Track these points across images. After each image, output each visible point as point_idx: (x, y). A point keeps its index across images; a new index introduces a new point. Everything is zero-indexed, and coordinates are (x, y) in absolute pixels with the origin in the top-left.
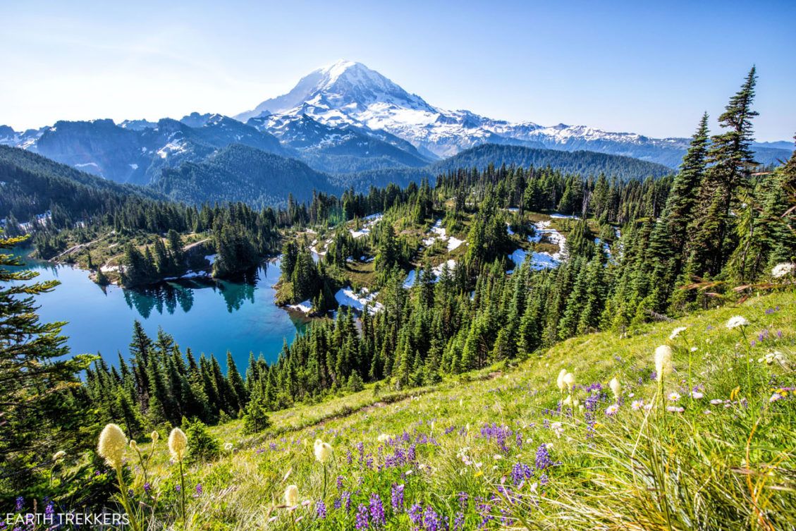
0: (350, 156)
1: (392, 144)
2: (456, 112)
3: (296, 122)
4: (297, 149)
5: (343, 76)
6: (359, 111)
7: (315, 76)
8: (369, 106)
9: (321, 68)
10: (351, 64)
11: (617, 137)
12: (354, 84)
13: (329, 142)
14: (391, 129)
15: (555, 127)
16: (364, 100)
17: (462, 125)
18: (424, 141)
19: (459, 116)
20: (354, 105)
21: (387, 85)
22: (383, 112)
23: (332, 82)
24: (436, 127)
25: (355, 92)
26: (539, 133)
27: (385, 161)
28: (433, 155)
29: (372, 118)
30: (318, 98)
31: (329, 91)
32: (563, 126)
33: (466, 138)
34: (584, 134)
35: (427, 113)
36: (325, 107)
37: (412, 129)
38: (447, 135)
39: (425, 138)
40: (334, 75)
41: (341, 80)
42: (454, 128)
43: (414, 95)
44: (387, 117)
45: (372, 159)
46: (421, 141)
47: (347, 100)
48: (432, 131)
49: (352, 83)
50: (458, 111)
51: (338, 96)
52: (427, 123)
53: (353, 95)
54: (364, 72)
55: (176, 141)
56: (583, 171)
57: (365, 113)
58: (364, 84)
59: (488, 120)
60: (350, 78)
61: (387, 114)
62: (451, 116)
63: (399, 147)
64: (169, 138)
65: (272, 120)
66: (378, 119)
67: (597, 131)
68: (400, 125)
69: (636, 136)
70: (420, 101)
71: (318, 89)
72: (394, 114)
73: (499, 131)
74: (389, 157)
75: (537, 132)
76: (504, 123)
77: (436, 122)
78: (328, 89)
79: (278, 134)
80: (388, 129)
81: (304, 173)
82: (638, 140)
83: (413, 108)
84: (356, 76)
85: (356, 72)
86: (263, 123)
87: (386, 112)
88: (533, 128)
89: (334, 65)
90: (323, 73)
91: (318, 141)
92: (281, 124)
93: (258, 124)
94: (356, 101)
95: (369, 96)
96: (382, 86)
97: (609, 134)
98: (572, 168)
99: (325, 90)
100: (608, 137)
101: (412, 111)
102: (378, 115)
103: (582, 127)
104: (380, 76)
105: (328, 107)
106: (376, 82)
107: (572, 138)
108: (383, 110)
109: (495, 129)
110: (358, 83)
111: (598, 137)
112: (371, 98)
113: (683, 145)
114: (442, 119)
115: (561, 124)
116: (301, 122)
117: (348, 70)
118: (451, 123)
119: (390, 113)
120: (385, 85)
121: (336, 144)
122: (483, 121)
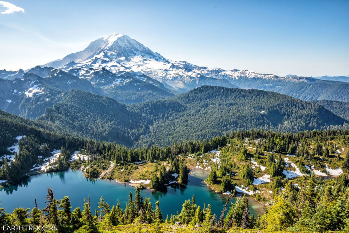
0: (131, 91)
1: (150, 82)
2: (179, 62)
3: (98, 72)
4: (100, 87)
5: (116, 42)
6: (126, 61)
7: (100, 41)
8: (131, 59)
9: (103, 37)
10: (120, 35)
11: (264, 76)
12: (123, 47)
13: (118, 83)
14: (145, 72)
15: (232, 71)
16: (129, 56)
17: (184, 70)
18: (164, 78)
19: (181, 65)
20: (123, 58)
21: (141, 47)
22: (140, 62)
23: (110, 45)
24: (170, 71)
25: (123, 51)
26: (224, 74)
27: (150, 94)
28: (170, 87)
29: (134, 66)
30: (102, 54)
31: (108, 50)
32: (236, 70)
33: (188, 77)
34: (247, 74)
35: (165, 63)
36: (107, 59)
37: (157, 72)
38: (177, 76)
39: (165, 77)
40: (111, 41)
41: (115, 45)
42: (180, 72)
43: (156, 53)
44: (143, 65)
45: (143, 93)
46: (163, 79)
47: (119, 55)
48: (168, 73)
49: (122, 46)
50: (180, 61)
51: (114, 53)
52: (165, 69)
53: (123, 53)
54: (128, 40)
55: (35, 86)
56: (254, 100)
57: (129, 63)
58: (128, 46)
59: (197, 66)
60: (120, 43)
61: (142, 63)
62: (177, 64)
63: (154, 85)
64: (31, 84)
65: (83, 70)
66: (137, 66)
67: (254, 73)
68: (150, 70)
69: (273, 76)
70: (160, 56)
71: (102, 48)
72: (146, 63)
73: (203, 72)
74: (152, 91)
75: (223, 73)
76: (205, 68)
77: (170, 68)
78: (108, 49)
79: (87, 78)
80: (143, 72)
81: (116, 105)
82: (274, 78)
83: (156, 60)
84: (124, 42)
85: (123, 40)
86: (78, 72)
87: (142, 62)
88: (220, 71)
89: (111, 36)
90: (104, 40)
91: (111, 83)
92: (89, 72)
93: (75, 72)
94: (124, 56)
95: (131, 53)
96: (138, 48)
97: (260, 74)
98: (248, 98)
99: (106, 49)
100: (259, 76)
101: (156, 62)
102: (138, 64)
103: (246, 71)
104: (137, 42)
105: (109, 60)
106: (135, 46)
107: (241, 77)
108: (140, 61)
109: (201, 72)
110: (125, 46)
111: (254, 76)
112: (133, 55)
113: (296, 80)
114: (173, 66)
115: (235, 69)
116: (101, 72)
117: (119, 39)
118: (178, 69)
119: (144, 63)
120: (140, 47)
121: (122, 84)
122: (194, 67)
